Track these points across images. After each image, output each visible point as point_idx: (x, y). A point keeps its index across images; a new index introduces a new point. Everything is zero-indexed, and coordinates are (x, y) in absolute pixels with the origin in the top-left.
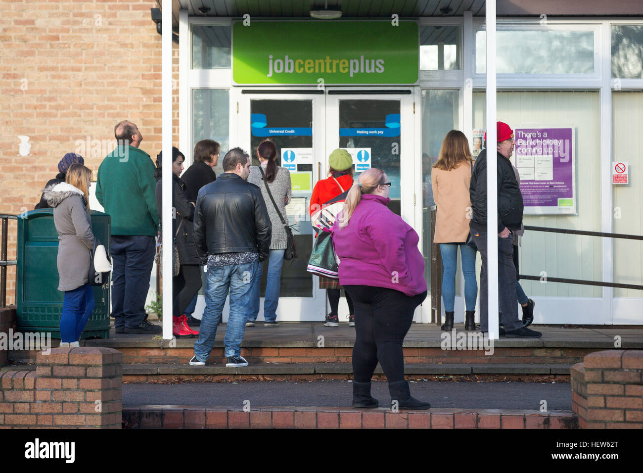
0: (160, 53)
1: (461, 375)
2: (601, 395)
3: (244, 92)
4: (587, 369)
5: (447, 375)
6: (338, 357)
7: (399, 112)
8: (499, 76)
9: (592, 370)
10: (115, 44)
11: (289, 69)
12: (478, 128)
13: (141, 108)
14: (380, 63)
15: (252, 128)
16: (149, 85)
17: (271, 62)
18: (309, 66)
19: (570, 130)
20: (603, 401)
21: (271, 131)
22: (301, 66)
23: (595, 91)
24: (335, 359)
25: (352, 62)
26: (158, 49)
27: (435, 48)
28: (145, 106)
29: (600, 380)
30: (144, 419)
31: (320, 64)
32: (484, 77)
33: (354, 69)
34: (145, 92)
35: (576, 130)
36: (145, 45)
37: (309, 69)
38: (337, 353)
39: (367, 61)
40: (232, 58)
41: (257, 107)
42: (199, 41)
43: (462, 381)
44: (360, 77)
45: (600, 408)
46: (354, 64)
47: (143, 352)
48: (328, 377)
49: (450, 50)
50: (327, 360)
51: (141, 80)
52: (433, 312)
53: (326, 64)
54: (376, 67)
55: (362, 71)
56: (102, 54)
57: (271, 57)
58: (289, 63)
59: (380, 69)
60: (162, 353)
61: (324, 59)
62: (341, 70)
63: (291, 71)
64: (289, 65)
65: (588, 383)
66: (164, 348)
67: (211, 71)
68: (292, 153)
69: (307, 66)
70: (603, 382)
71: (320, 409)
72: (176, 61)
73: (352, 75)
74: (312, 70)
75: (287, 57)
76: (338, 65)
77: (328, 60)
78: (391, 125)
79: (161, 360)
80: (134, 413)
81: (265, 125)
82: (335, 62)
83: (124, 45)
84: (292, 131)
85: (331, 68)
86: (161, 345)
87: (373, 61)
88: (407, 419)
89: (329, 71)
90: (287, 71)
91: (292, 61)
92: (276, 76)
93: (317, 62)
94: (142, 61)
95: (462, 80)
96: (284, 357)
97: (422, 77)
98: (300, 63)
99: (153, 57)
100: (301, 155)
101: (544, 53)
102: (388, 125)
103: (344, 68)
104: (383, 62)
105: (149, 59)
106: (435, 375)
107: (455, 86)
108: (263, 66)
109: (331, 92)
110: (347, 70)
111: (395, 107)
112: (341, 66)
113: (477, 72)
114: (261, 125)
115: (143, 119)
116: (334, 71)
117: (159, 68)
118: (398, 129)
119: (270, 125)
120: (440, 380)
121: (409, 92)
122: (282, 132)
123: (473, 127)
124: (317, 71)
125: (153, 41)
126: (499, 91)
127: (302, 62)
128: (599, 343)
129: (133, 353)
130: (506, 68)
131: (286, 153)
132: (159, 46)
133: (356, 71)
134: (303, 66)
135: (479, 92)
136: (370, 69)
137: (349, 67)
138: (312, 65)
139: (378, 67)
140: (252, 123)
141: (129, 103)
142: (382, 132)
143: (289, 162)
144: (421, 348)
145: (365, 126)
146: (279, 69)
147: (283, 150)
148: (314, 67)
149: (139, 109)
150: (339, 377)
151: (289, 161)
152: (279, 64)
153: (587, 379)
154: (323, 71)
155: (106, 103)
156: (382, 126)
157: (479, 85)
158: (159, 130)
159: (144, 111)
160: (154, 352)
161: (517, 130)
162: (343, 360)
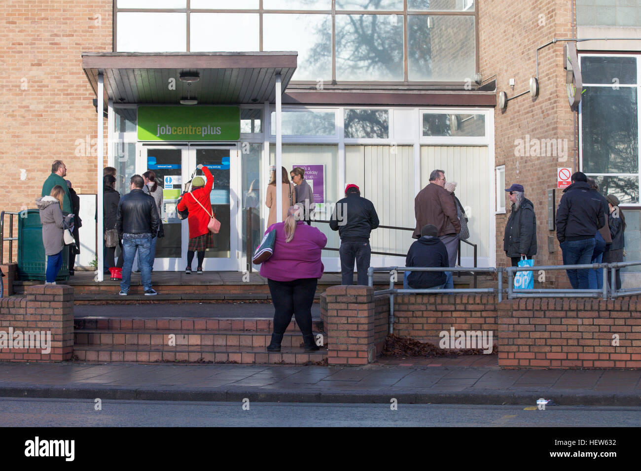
0: (96, 124)
1: (261, 300)
2: (335, 310)
3: (144, 145)
4: (328, 296)
5: (254, 300)
6: (195, 290)
7: (229, 156)
8: (283, 137)
9: (330, 296)
10: (73, 118)
11: (169, 132)
12: (272, 165)
14: (219, 129)
15: (148, 164)
17: (159, 128)
18: (180, 131)
19: (322, 166)
20: (336, 312)
21: (159, 167)
22: (175, 130)
23: (336, 145)
24: (193, 292)
25: (203, 128)
26: (96, 122)
27: (249, 121)
29: (335, 301)
30: (87, 324)
31: (186, 129)
32: (275, 137)
33: (205, 132)
35: (326, 166)
36: (90, 119)
37: (180, 132)
38: (194, 288)
39: (212, 128)
40: (137, 126)
41: (151, 153)
42: (119, 117)
43: (262, 303)
44: (208, 137)
45: (335, 316)
46: (205, 129)
47: (87, 288)
48: (189, 301)
49: (258, 122)
50: (188, 292)
52: (248, 265)
53: (189, 130)
54: (217, 131)
55: (209, 133)
56: (66, 124)
57: (159, 125)
58: (169, 129)
59: (219, 132)
60: (97, 288)
61: (188, 127)
62: (197, 133)
63: (170, 133)
64: (168, 130)
65: (328, 303)
66: (98, 286)
67: (125, 133)
68: (170, 178)
69: (178, 131)
70: (336, 302)
71: (184, 318)
72: (105, 128)
73: (203, 136)
74: (181, 133)
75: (167, 126)
76: (195, 130)
77: (190, 127)
78: (225, 163)
79: (97, 292)
80: (81, 320)
81: (155, 163)
82: (194, 129)
83: (78, 119)
84: (170, 167)
85: (192, 132)
86: (96, 284)
87: (215, 128)
88: (231, 323)
89: (190, 133)
90: (167, 133)
92: (161, 137)
93: (184, 128)
94: (88, 128)
95: (264, 139)
96: (165, 290)
97: (242, 136)
98: (174, 129)
99: (93, 126)
100: (175, 179)
101: (311, 124)
102: (222, 163)
103: (199, 132)
104: (220, 129)
105: (91, 127)
106: (247, 300)
107: (260, 142)
108: (154, 131)
109: (192, 145)
110: (200, 133)
111: (227, 154)
112: (197, 130)
113: (272, 135)
114: (153, 163)
115: (88, 160)
116: (194, 133)
117: (96, 132)
118: (229, 165)
119: (158, 163)
120: (250, 303)
121: (234, 145)
122: (164, 167)
123: (270, 164)
124: (184, 133)
125: (94, 117)
126: (283, 145)
127: (176, 129)
128: (336, 282)
129: (82, 288)
130: (289, 132)
131: (167, 178)
132: (97, 120)
133: (206, 134)
134: (176, 130)
135: (273, 146)
136: (213, 132)
137: (202, 131)
138: (181, 130)
139: (218, 131)
140: (148, 162)
142: (220, 167)
143: (169, 184)
145: (212, 163)
146: (163, 132)
147: (165, 177)
148: (182, 132)
150: (194, 301)
151: (169, 183)
152: (163, 129)
153: (327, 301)
154: (187, 133)
155: (68, 151)
156: (220, 164)
157: (272, 141)
158: (96, 166)
160: (93, 288)
161: (293, 166)
162: (197, 292)
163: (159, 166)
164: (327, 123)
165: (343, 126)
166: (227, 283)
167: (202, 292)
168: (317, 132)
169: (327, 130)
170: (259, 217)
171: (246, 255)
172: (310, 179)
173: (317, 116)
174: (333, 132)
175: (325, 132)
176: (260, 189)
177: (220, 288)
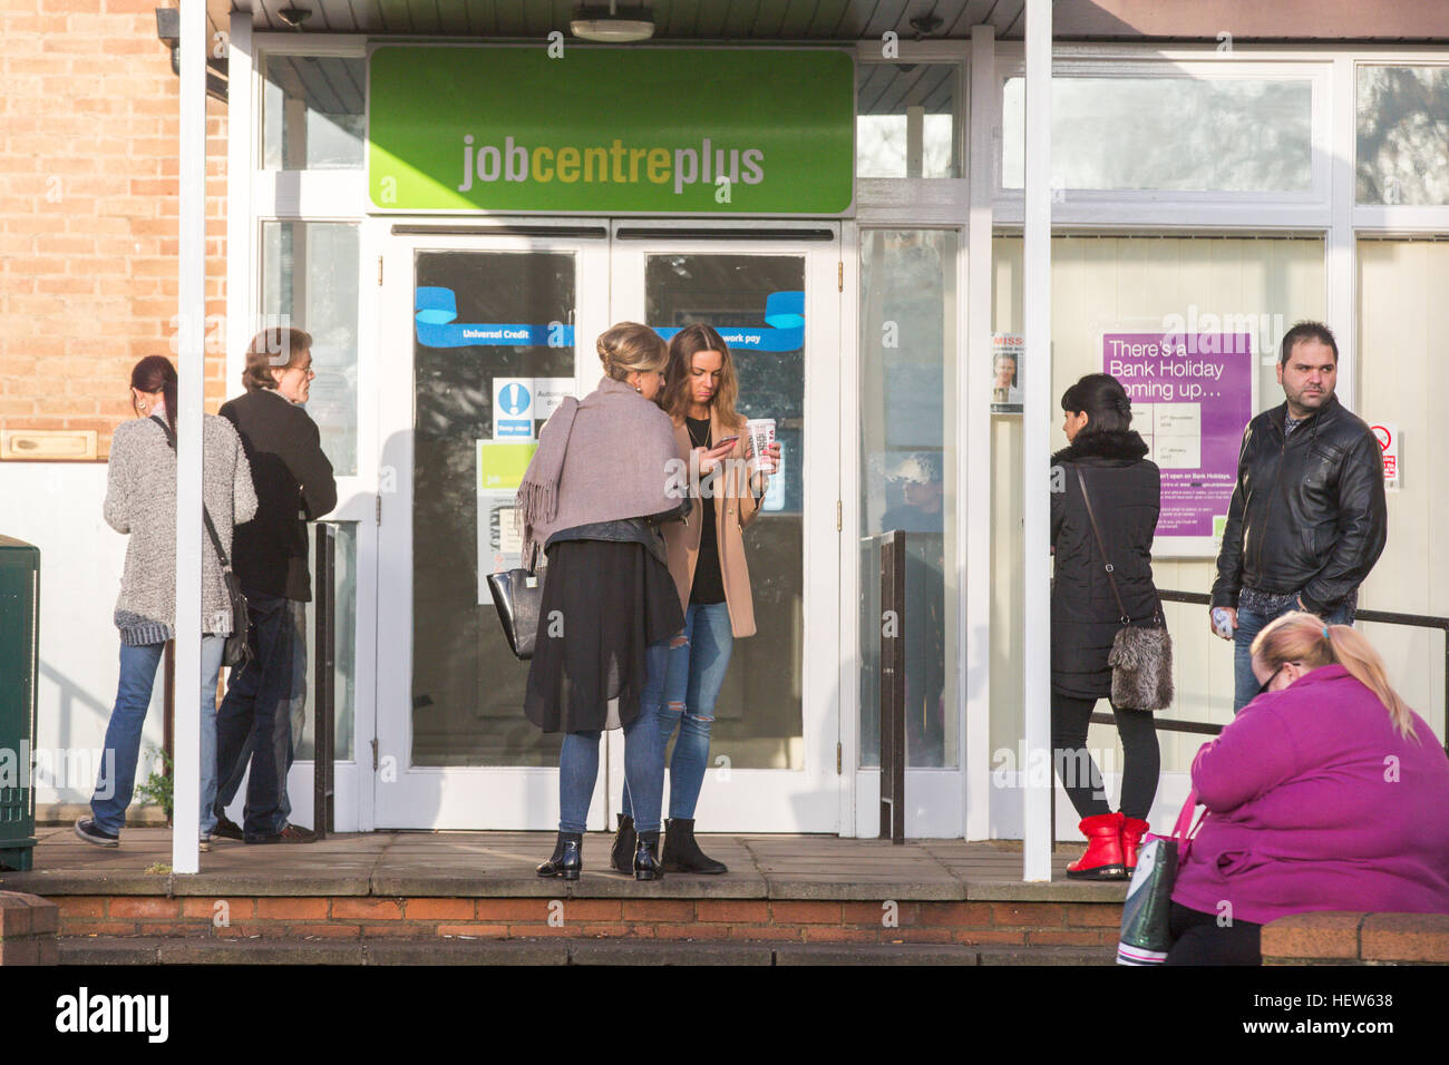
0: (174, 128)
3: (399, 230)
6: (632, 924)
7: (801, 287)
8: (1060, 198)
10: (62, 100)
11: (517, 170)
12: (1001, 333)
13: (129, 268)
14: (753, 158)
15: (417, 323)
16: (150, 209)
17: (468, 151)
18: (572, 164)
19: (1247, 338)
21: (467, 334)
22: (545, 164)
23: (1313, 238)
24: (622, 929)
25: (679, 154)
26: (170, 117)
27: (898, 122)
28: (140, 265)
31: (596, 159)
32: (1019, 197)
33: (686, 172)
34: (141, 227)
36: (140, 106)
37: (568, 171)
38: (629, 913)
39: (720, 154)
41: (432, 270)
42: (276, 94)
44: (704, 194)
46: (686, 160)
47: (121, 906)
49: (938, 127)
50: (601, 929)
51: (128, 196)
52: (885, 807)
53: (611, 160)
54: (742, 168)
55: (706, 180)
56: (26, 126)
57: (469, 139)
58: (517, 158)
59: (753, 175)
60: (170, 910)
61: (608, 146)
62: (653, 177)
63: (522, 177)
64: (514, 160)
66: (174, 897)
67: (304, 174)
68: (521, 391)
69: (562, 164)
72: (216, 148)
73: (679, 190)
74: (575, 175)
75: (510, 141)
76: (643, 163)
77: (618, 150)
78: (780, 321)
79: (166, 929)
81: (454, 316)
82: (635, 156)
83: (85, 105)
84: (522, 334)
85: (625, 170)
86: (166, 889)
87: (734, 154)
89: (619, 178)
90: (510, 176)
91: (523, 151)
92: (478, 195)
93: (589, 154)
94: (131, 146)
95: (966, 206)
96: (489, 922)
97: (862, 195)
98: (543, 155)
99: (160, 136)
101: (1197, 139)
102: (770, 320)
103: (659, 172)
104: (760, 156)
105: (150, 141)
107: (948, 220)
108: (444, 169)
109: (625, 234)
110: (665, 177)
111: (790, 275)
112: (652, 164)
113: (1004, 186)
114: (443, 316)
115: (133, 299)
116: (634, 178)
117: (172, 167)
118: (799, 332)
119: (466, 316)
121: (827, 235)
122: (496, 335)
123: (994, 329)
124: (588, 177)
125: (161, 95)
126: (1058, 235)
127: (549, 155)
129: (93, 909)
130: (1088, 176)
131: (506, 390)
132: (174, 106)
133: (692, 179)
134: (553, 164)
135: (1009, 237)
136: (727, 174)
137: (672, 169)
138: (576, 162)
139: (746, 168)
140: (417, 311)
141: (99, 255)
142: (756, 339)
143: (514, 415)
144: (849, 901)
146: (489, 171)
147: (499, 384)
148: (582, 169)
149: (124, 272)
151: (514, 410)
152: (489, 157)
154: (603, 177)
155: (37, 254)
156: (756, 322)
157: (1008, 219)
158: (171, 331)
159: (137, 278)
160: (150, 908)
161: (1107, 337)
162: (643, 931)
163: (473, 334)
164: (1271, 133)
165: (1347, 150)
166: (786, 893)
167: (667, 931)
168: (1225, 176)
169: (1278, 165)
170: (939, 578)
171: (876, 757)
172: (1187, 400)
173: (1224, 97)
174: (1303, 176)
175: (1262, 173)
176: (946, 445)
177: (758, 913)
